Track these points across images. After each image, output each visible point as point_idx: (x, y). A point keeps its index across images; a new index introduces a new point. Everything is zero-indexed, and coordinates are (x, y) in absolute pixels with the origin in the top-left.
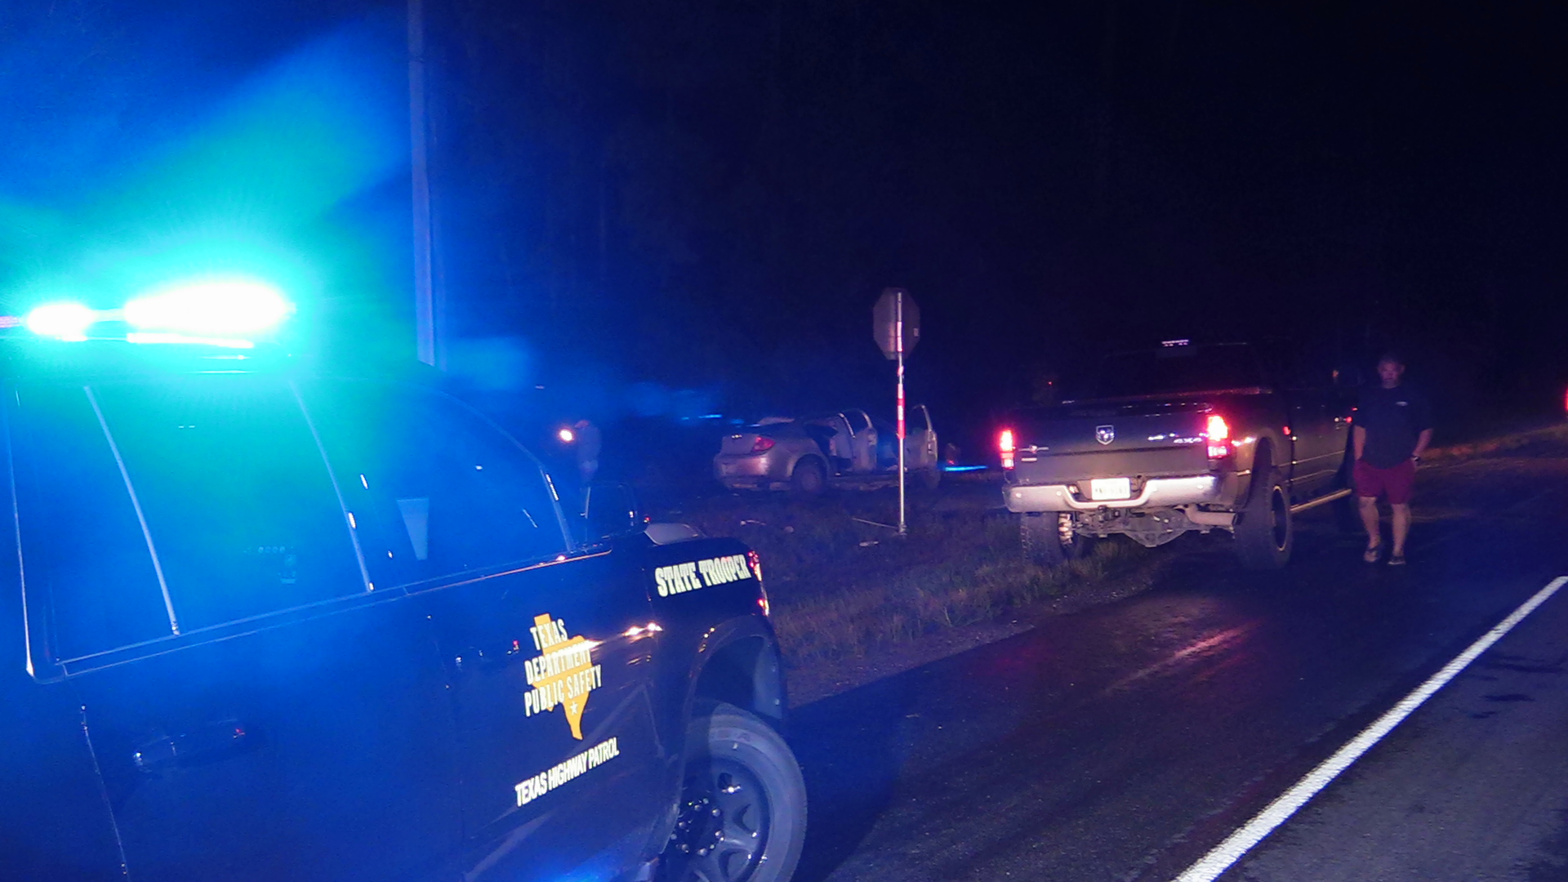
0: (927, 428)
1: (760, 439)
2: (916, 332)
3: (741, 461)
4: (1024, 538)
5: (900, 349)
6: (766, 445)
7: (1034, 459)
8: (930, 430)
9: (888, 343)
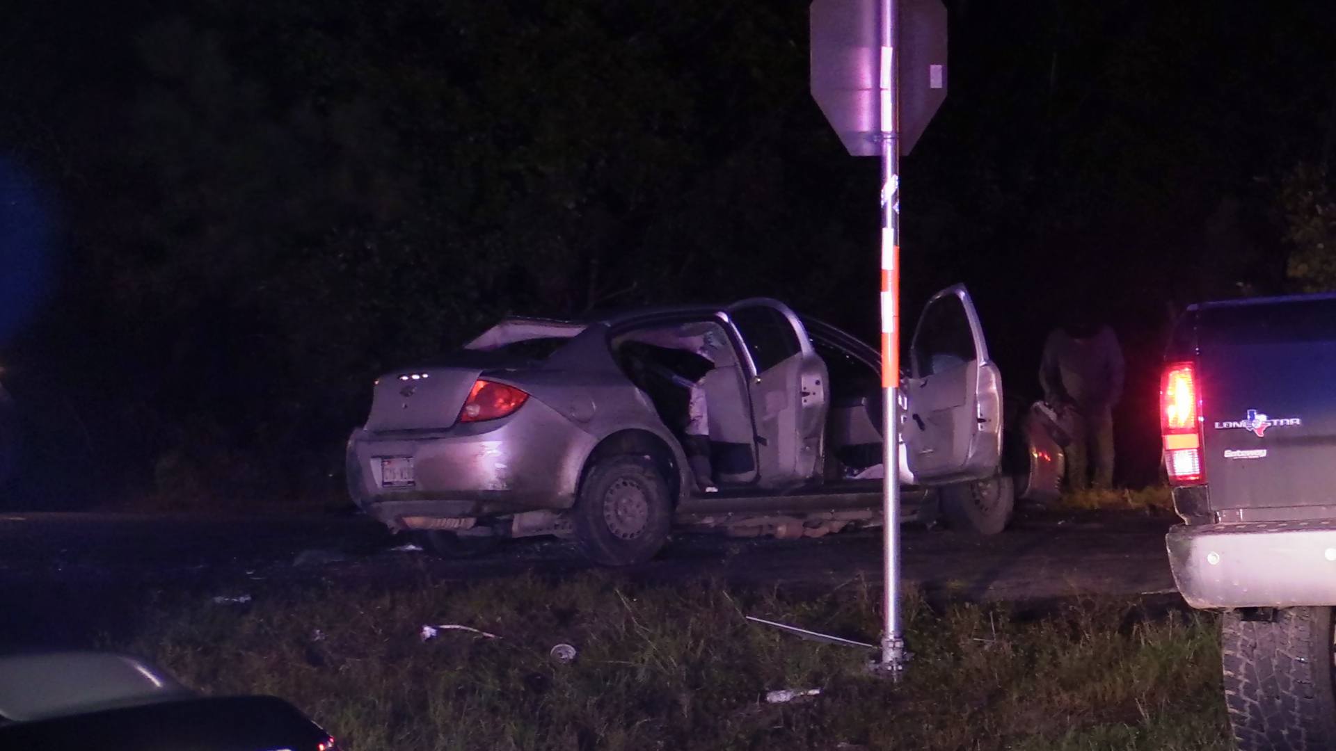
0: (973, 356)
1: (481, 384)
2: (937, 77)
3: (427, 451)
4: (1234, 683)
5: (887, 125)
6: (501, 405)
7: (1262, 453)
8: (981, 360)
9: (852, 109)
